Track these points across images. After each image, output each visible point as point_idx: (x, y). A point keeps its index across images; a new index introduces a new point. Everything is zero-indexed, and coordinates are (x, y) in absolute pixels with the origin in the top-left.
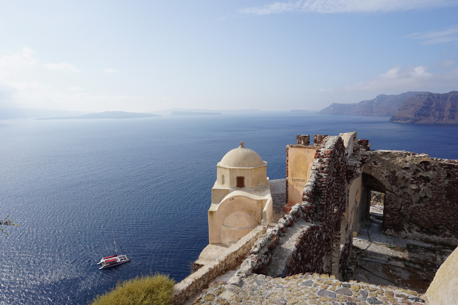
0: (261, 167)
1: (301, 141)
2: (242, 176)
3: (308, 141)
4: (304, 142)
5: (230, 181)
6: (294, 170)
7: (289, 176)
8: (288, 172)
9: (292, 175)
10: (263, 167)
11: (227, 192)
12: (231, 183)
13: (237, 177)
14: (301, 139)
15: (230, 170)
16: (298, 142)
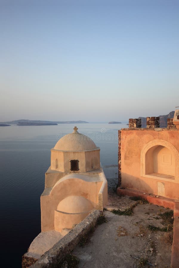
0: (94, 151)
1: (133, 124)
2: (76, 159)
3: (140, 124)
4: (136, 124)
5: (64, 165)
6: (127, 153)
7: (121, 159)
8: (121, 155)
9: (126, 158)
10: (96, 150)
11: (61, 175)
12: (65, 167)
13: (71, 160)
14: (133, 122)
15: (64, 153)
16: (131, 126)
